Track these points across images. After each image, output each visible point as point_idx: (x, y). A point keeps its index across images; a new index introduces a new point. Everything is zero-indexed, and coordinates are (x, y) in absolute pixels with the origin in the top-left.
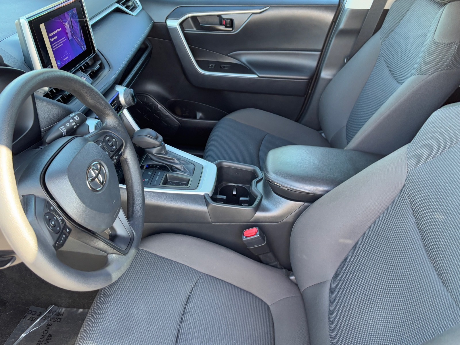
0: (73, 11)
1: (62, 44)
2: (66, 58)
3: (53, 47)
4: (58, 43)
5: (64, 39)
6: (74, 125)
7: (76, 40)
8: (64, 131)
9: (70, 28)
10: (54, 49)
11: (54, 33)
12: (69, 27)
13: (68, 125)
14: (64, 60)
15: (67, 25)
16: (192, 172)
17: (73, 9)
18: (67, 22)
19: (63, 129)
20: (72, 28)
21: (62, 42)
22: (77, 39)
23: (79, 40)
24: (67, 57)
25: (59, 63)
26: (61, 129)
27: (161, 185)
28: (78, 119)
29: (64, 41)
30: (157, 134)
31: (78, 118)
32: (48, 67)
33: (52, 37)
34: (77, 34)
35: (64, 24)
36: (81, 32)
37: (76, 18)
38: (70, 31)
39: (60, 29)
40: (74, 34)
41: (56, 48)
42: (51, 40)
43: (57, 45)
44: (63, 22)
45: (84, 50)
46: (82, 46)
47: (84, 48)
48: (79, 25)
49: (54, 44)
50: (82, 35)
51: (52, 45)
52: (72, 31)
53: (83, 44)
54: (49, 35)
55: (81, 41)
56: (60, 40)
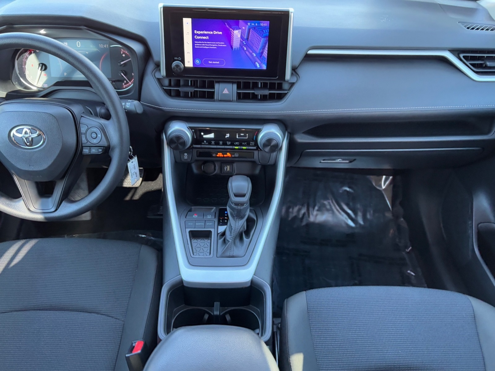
0: (260, 23)
1: (216, 48)
2: (214, 62)
3: (196, 45)
7: (247, 53)
9: (242, 37)
11: (206, 32)
12: (239, 36)
14: (210, 62)
15: (237, 34)
17: (262, 22)
18: (240, 30)
20: (245, 40)
21: (215, 45)
22: (251, 54)
23: (255, 55)
24: (218, 63)
25: (198, 61)
27: (188, 230)
29: (219, 45)
31: (128, 105)
32: (175, 58)
33: (198, 35)
34: (254, 48)
35: (231, 30)
36: (263, 48)
37: (263, 32)
38: (240, 40)
39: (221, 33)
40: (247, 45)
41: (202, 47)
42: (196, 37)
43: (204, 45)
44: (231, 28)
45: (259, 68)
46: (257, 63)
47: (260, 67)
48: (266, 40)
49: (200, 42)
50: (264, 53)
51: (195, 42)
52: (244, 42)
53: (259, 62)
54: (195, 32)
55: (259, 58)
56: (212, 43)
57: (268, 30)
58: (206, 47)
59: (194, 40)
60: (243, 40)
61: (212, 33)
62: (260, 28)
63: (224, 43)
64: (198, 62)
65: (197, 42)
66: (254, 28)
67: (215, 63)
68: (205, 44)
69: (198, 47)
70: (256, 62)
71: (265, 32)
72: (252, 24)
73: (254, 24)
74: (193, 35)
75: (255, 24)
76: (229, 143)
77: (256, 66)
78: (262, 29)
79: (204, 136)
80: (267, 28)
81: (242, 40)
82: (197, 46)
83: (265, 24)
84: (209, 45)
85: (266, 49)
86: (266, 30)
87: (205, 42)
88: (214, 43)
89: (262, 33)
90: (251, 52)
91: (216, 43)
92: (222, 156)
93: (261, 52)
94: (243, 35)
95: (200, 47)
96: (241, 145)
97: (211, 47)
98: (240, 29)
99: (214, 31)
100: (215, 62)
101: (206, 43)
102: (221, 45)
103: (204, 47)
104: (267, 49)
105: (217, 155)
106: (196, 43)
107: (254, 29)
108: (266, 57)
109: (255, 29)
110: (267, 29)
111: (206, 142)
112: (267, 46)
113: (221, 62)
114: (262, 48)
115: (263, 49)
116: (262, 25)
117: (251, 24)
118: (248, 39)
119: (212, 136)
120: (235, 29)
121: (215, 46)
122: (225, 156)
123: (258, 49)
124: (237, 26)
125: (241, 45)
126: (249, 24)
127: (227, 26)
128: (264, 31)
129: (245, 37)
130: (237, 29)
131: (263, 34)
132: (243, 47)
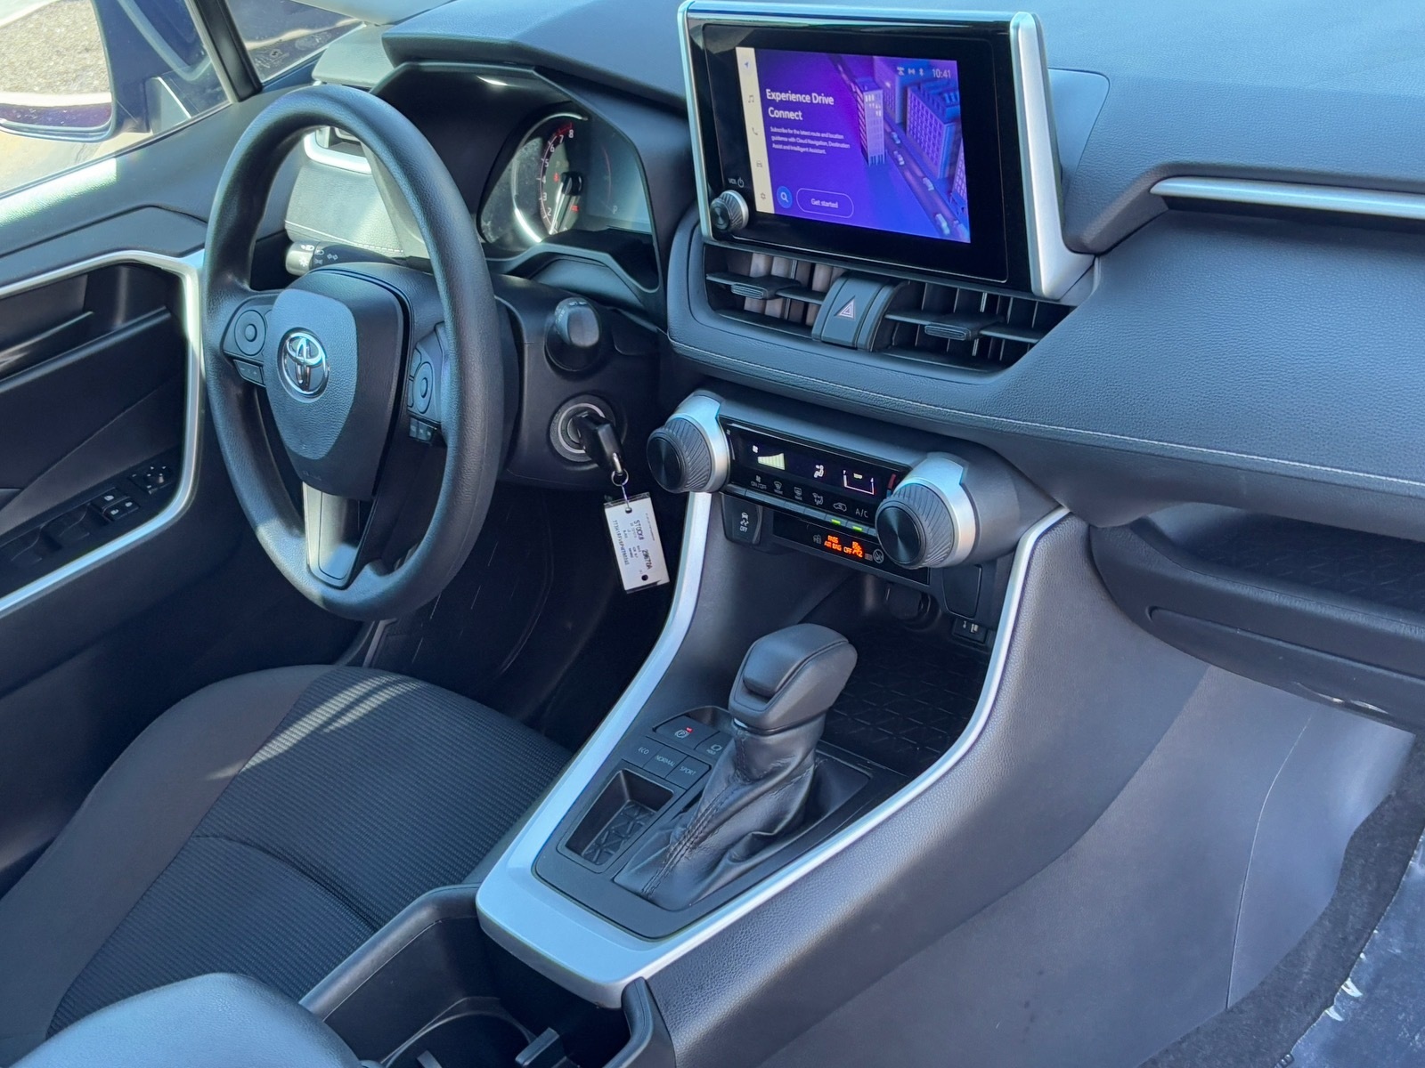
0: (930, 67)
1: (823, 152)
2: (824, 204)
3: (774, 138)
4: (804, 137)
5: (838, 141)
7: (908, 174)
9: (887, 118)
10: (774, 146)
11: (794, 97)
12: (880, 113)
14: (814, 202)
15: (871, 102)
18: (880, 92)
20: (897, 126)
21: (821, 143)
22: (919, 180)
23: (931, 187)
24: (835, 205)
25: (784, 197)
27: (622, 768)
29: (830, 144)
32: (732, 181)
33: (776, 105)
34: (927, 159)
35: (856, 92)
36: (953, 164)
37: (944, 99)
38: (885, 130)
39: (830, 100)
40: (903, 148)
41: (788, 148)
42: (772, 112)
43: (792, 140)
44: (855, 83)
45: (949, 236)
46: (939, 216)
47: (951, 232)
48: (956, 133)
49: (784, 131)
50: (957, 179)
51: (771, 129)
52: (895, 136)
53: (947, 213)
54: (768, 94)
55: (945, 197)
56: (813, 134)
57: (958, 93)
58: (798, 149)
59: (769, 122)
60: (893, 131)
61: (808, 99)
62: (932, 85)
63: (841, 137)
64: (785, 199)
65: (776, 130)
66: (917, 84)
67: (828, 207)
69: (780, 147)
70: (937, 213)
71: (948, 101)
72: (910, 71)
73: (913, 71)
74: (766, 104)
75: (917, 71)
76: (818, 499)
77: (940, 230)
78: (940, 90)
79: (763, 460)
80: (952, 85)
81: (888, 130)
82: (776, 142)
83: (946, 71)
84: (805, 141)
85: (961, 165)
86: (952, 94)
87: (796, 132)
88: (818, 134)
89: (941, 104)
90: (919, 173)
91: (823, 135)
92: (839, 548)
93: (946, 176)
94: (889, 110)
95: (785, 147)
96: (849, 515)
97: (811, 150)
98: (879, 88)
99: (814, 94)
100: (827, 201)
101: (796, 135)
102: (837, 145)
104: (964, 168)
105: (826, 543)
106: (775, 134)
107: (916, 88)
108: (965, 196)
109: (919, 88)
110: (954, 90)
112: (962, 155)
113: (844, 204)
114: (948, 162)
115: (951, 165)
116: (937, 73)
117: (906, 72)
118: (904, 123)
119: (777, 461)
120: (866, 88)
121: (821, 147)
122: (847, 550)
123: (936, 164)
124: (870, 79)
125: (889, 145)
126: (901, 70)
127: (844, 76)
128: (946, 95)
129: (897, 119)
130: (871, 89)
131: (944, 111)
132: (896, 153)
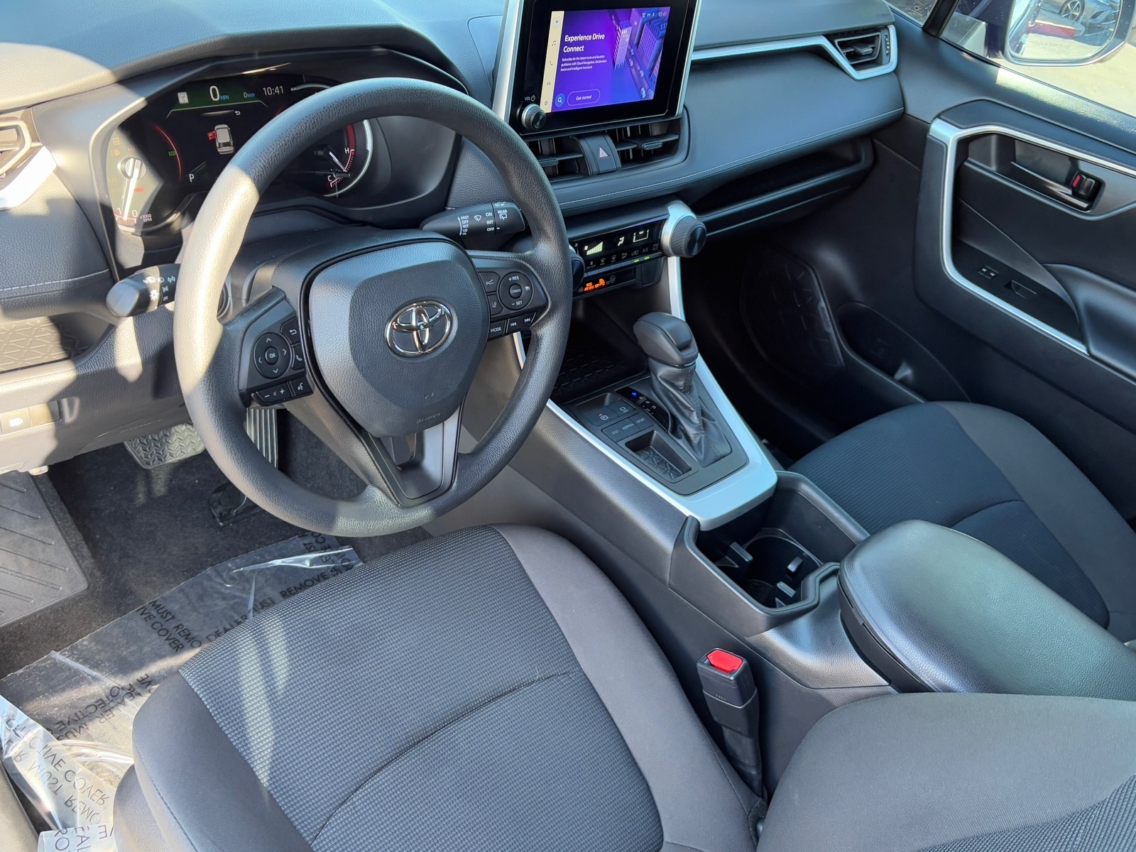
0: (658, 12)
1: (591, 67)
2: (584, 98)
3: (562, 65)
4: (580, 61)
5: (601, 59)
6: (490, 226)
7: (633, 71)
8: (464, 226)
9: (631, 42)
10: (562, 70)
11: (581, 38)
12: (627, 40)
13: (478, 219)
14: (578, 98)
15: (625, 35)
16: (711, 457)
17: (661, 8)
18: (630, 28)
19: (465, 222)
20: (635, 44)
21: (591, 62)
22: (638, 72)
23: (642, 75)
24: (590, 97)
25: (560, 100)
26: (461, 221)
27: (622, 444)
28: (503, 218)
29: (597, 62)
30: (690, 341)
31: (504, 216)
32: (527, 99)
33: (570, 45)
34: (644, 61)
35: (618, 30)
36: (655, 60)
37: (660, 27)
39: (603, 37)
40: (634, 58)
41: (570, 69)
42: (566, 49)
44: (619, 25)
45: (645, 98)
46: (643, 89)
47: (646, 96)
48: (661, 44)
49: (570, 59)
50: (655, 69)
51: (563, 60)
52: (632, 51)
53: (647, 86)
54: (566, 38)
55: (647, 78)
56: (588, 58)
57: (666, 24)
59: (561, 56)
60: (632, 48)
61: (589, 38)
62: (657, 20)
63: (604, 57)
65: (565, 60)
66: (650, 22)
67: (585, 100)
68: (576, 61)
69: (566, 70)
70: (642, 87)
71: (662, 28)
72: (648, 15)
73: (650, 15)
74: (563, 43)
75: (652, 14)
76: (624, 255)
77: (641, 95)
78: (659, 23)
79: (590, 252)
80: (665, 20)
81: (629, 48)
82: (564, 67)
83: (665, 13)
84: (582, 63)
86: (664, 24)
89: (659, 30)
90: (639, 69)
91: (593, 57)
92: (592, 287)
93: (651, 67)
94: (633, 37)
95: (568, 69)
96: (641, 254)
97: (584, 68)
98: (631, 25)
99: (594, 35)
100: (586, 96)
101: (578, 61)
102: (600, 62)
103: (575, 69)
104: (659, 63)
105: (586, 289)
106: (564, 62)
108: (656, 76)
109: (650, 24)
110: (665, 22)
111: (593, 264)
112: (661, 55)
113: (595, 95)
115: (654, 62)
116: (660, 14)
117: (646, 15)
118: (638, 44)
119: (598, 248)
120: (624, 27)
121: (590, 65)
122: (597, 286)
123: (648, 63)
124: (628, 22)
125: (628, 58)
126: (644, 14)
127: (614, 22)
128: (662, 26)
129: (635, 42)
130: (626, 27)
131: (658, 33)
132: (630, 60)
